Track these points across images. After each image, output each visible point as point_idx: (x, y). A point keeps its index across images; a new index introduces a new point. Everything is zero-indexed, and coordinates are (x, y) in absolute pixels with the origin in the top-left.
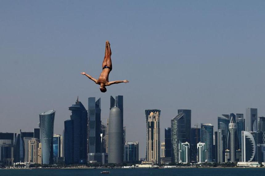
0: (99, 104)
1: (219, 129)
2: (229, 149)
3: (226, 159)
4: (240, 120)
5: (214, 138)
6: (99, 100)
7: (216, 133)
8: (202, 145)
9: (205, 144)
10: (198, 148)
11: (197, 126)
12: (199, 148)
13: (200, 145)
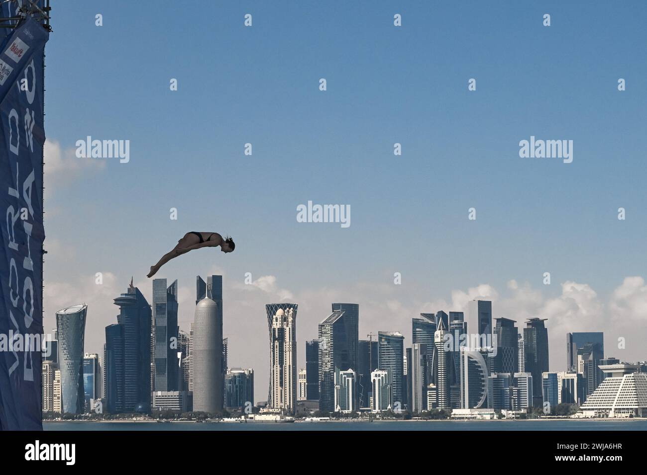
0: (173, 293)
1: (414, 342)
2: (435, 381)
3: (428, 404)
4: (456, 324)
5: (405, 361)
6: (174, 285)
7: (409, 350)
8: (381, 376)
9: (386, 373)
10: (372, 381)
11: (371, 337)
12: (374, 380)
13: (376, 376)
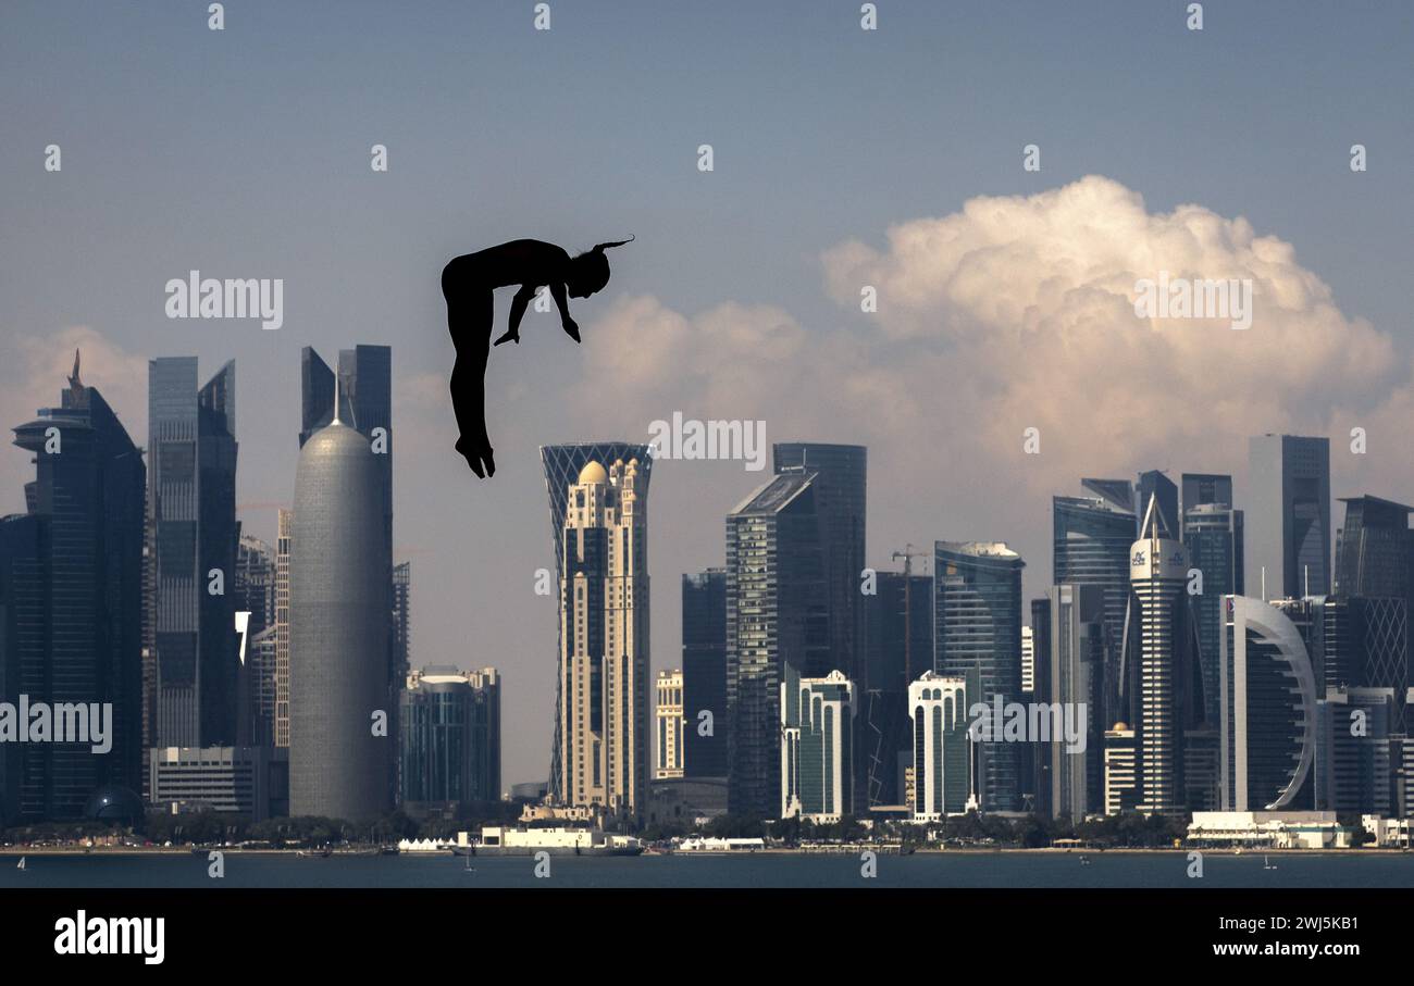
0: (221, 406)
1: (1058, 580)
2: (1134, 719)
3: (1108, 793)
4: (1204, 518)
5: (1028, 644)
6: (222, 382)
7: (1042, 608)
8: (944, 695)
9: (962, 685)
10: (912, 713)
11: (908, 562)
12: (920, 711)
13: (926, 694)
